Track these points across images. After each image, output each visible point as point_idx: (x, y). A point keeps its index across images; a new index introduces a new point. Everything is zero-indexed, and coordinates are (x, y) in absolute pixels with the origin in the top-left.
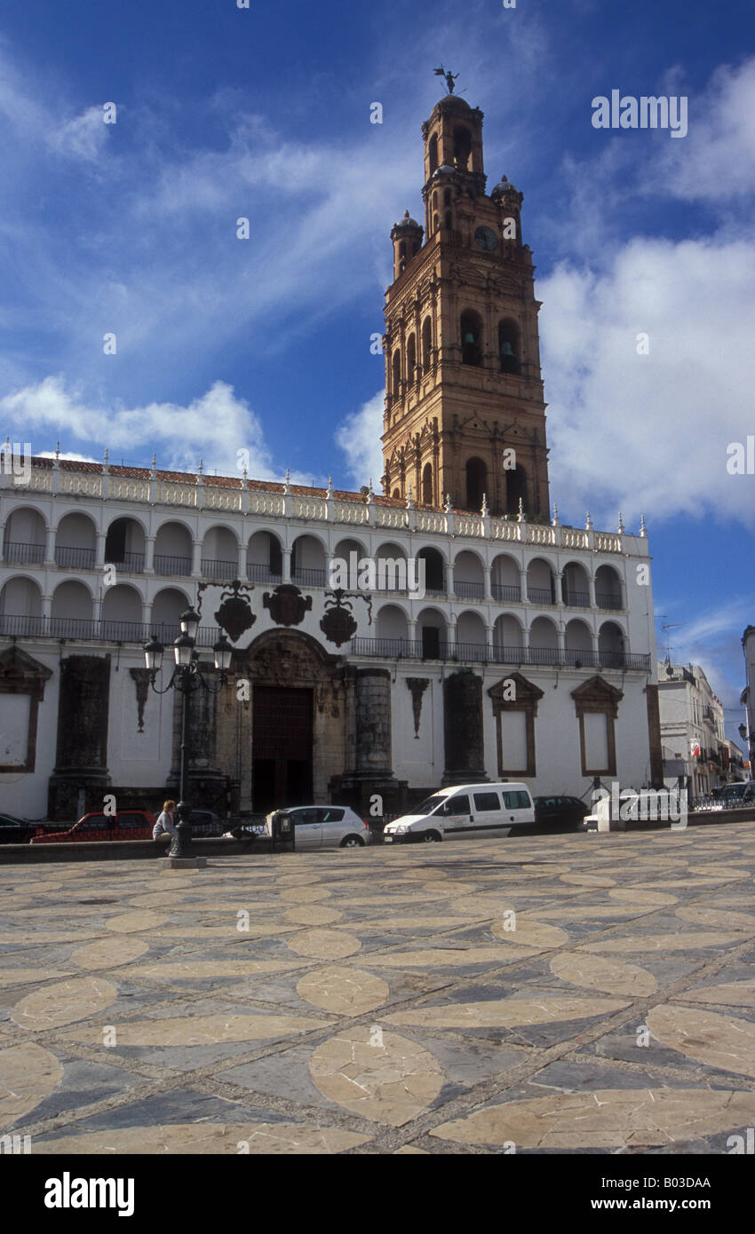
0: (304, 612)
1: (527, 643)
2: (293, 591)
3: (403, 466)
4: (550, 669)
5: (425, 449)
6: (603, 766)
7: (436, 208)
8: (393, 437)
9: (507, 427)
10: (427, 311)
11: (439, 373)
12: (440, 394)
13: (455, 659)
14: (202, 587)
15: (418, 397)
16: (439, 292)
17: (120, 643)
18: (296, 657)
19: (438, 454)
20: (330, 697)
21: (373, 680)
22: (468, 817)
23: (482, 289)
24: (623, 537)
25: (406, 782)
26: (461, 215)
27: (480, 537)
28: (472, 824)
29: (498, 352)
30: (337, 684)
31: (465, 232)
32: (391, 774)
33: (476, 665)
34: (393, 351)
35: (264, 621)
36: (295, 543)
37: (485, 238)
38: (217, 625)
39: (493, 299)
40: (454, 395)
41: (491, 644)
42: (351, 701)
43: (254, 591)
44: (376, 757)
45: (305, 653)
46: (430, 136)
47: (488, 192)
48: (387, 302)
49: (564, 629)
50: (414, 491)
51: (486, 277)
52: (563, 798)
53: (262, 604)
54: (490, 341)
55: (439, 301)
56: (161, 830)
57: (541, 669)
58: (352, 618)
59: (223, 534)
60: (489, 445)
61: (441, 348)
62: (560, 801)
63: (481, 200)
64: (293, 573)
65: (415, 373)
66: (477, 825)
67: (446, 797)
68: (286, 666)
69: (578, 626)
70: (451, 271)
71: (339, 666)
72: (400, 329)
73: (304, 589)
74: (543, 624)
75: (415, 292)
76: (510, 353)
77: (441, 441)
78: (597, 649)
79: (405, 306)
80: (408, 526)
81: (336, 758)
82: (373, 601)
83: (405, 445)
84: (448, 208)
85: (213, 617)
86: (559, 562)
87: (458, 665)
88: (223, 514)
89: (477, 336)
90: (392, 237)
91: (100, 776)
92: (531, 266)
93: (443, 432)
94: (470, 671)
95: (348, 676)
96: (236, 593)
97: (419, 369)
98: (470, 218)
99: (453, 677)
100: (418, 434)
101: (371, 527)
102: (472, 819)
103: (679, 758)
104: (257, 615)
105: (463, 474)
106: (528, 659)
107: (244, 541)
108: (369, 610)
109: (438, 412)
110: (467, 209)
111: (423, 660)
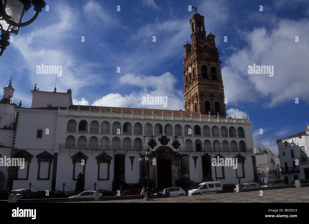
0: (168, 142)
1: (221, 147)
2: (165, 137)
3: (189, 103)
4: (227, 153)
5: (195, 99)
6: (242, 176)
7: (194, 41)
8: (187, 96)
9: (215, 93)
10: (193, 66)
11: (197, 81)
12: (198, 86)
13: (204, 151)
14: (145, 137)
15: (192, 87)
16: (196, 62)
17: (127, 151)
18: (167, 152)
19: (198, 101)
20: (175, 161)
21: (185, 157)
22: (207, 189)
23: (206, 60)
24: (244, 120)
25: (193, 181)
26: (200, 43)
27: (209, 122)
28: (208, 191)
29: (211, 75)
30: (176, 158)
31: (201, 46)
32: (190, 179)
33: (209, 153)
34: (186, 75)
35: (159, 144)
36: (165, 126)
37: (206, 47)
38: (148, 146)
39: (209, 62)
40: (201, 86)
41: (213, 147)
42: (180, 162)
43: (156, 137)
44: (186, 175)
45: (169, 151)
46: (192, 23)
47: (207, 36)
48: (184, 63)
49: (230, 143)
50: (193, 109)
51: (207, 57)
52: (230, 184)
53: (158, 140)
54: (209, 72)
55: (196, 64)
56: (143, 193)
57: (225, 153)
58: (179, 143)
59: (149, 125)
60: (210, 98)
61: (197, 75)
62: (230, 185)
63: (205, 39)
64: (165, 133)
65: (191, 81)
66: (209, 191)
67: (202, 185)
68: (164, 154)
69: (234, 142)
70: (199, 56)
71: (176, 154)
72: (187, 70)
73: (168, 136)
74: (225, 142)
75: (190, 61)
76: (214, 75)
77: (198, 97)
78: (239, 147)
79: (188, 64)
80: (191, 121)
81: (177, 176)
82: (184, 138)
83: (190, 98)
84: (197, 41)
85: (147, 144)
86: (228, 127)
87: (205, 153)
88: (148, 120)
89: (206, 71)
90: (184, 47)
91: (124, 181)
92: (218, 53)
93: (199, 95)
94: (208, 154)
95: (179, 156)
96: (152, 138)
97: (192, 80)
98: (202, 43)
99: (204, 155)
100: (193, 96)
101: (183, 121)
102: (208, 190)
103: (264, 173)
104: (157, 143)
105: (204, 105)
106: (222, 151)
107: (154, 126)
108: (183, 141)
109: (197, 91)
110: (202, 41)
111: (196, 152)
